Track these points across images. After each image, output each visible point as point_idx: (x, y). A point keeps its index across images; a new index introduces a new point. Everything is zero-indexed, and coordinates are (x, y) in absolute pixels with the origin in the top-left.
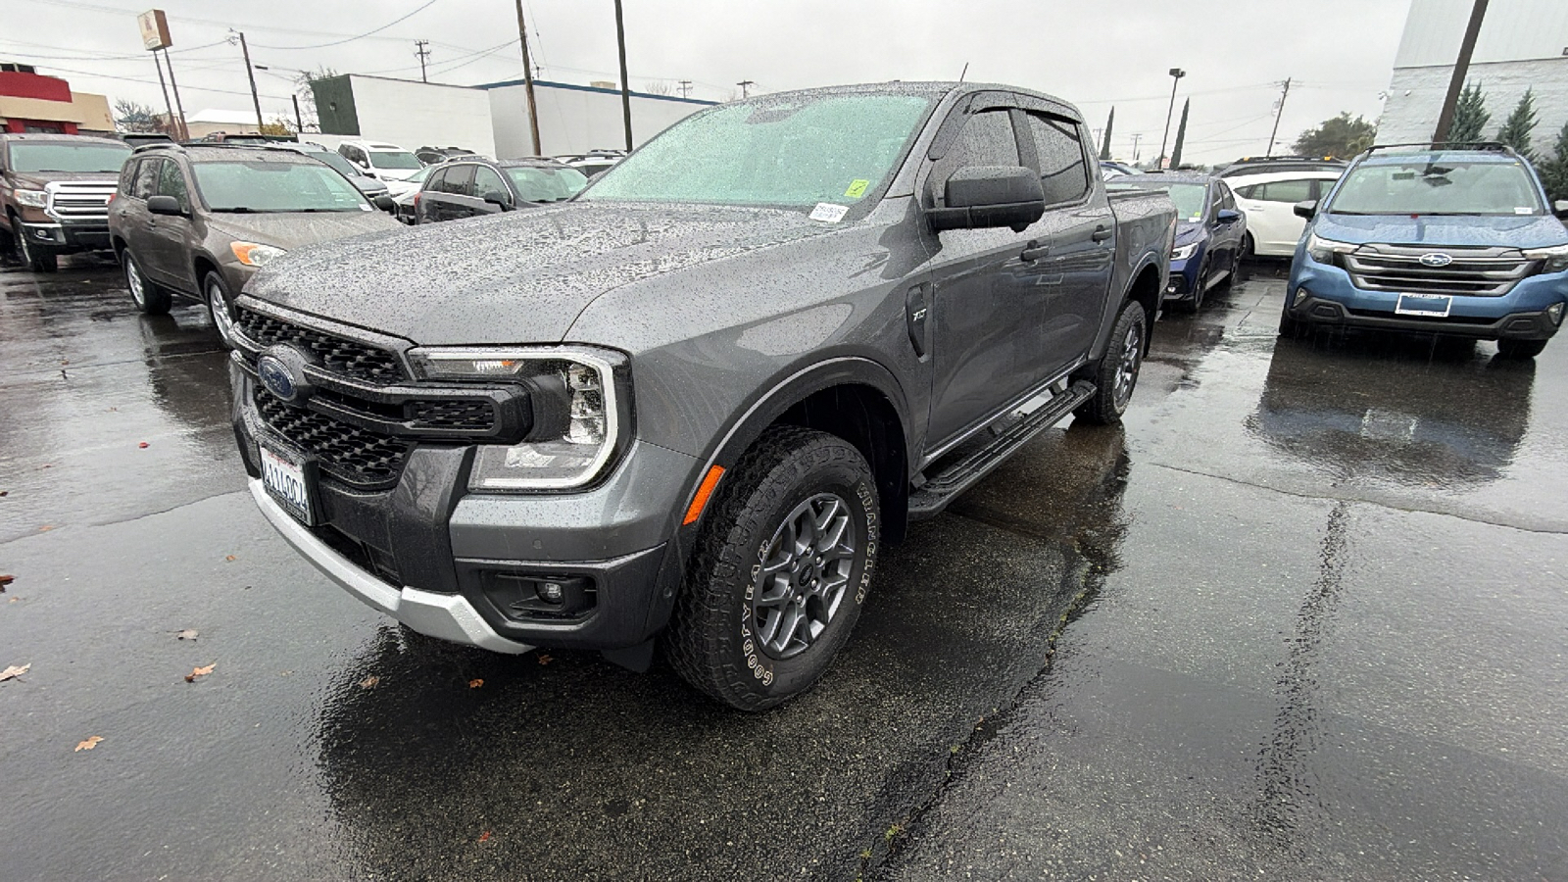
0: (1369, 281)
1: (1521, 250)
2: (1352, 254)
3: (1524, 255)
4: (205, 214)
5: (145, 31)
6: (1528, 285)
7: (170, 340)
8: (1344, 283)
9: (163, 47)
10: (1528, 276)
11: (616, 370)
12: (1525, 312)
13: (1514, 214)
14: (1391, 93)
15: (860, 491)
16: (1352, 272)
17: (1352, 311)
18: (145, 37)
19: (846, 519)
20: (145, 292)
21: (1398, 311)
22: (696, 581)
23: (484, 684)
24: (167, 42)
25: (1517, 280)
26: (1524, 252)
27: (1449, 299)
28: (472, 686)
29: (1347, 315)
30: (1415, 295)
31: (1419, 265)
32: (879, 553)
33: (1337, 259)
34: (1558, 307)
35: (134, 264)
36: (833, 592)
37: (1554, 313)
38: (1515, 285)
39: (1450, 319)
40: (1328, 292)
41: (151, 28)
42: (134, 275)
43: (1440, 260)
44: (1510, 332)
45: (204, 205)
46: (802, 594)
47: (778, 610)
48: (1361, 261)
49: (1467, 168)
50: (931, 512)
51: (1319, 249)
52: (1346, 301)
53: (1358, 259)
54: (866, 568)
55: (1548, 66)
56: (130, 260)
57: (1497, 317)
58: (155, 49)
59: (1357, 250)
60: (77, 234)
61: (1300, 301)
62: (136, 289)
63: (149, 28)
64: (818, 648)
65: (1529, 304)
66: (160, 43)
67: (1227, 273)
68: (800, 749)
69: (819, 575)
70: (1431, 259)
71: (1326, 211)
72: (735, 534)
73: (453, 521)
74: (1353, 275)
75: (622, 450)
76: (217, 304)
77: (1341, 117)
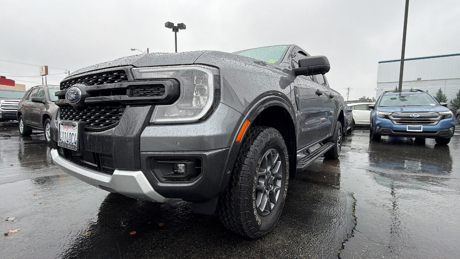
0: (397, 122)
1: (438, 112)
2: (390, 115)
3: (439, 114)
4: (49, 102)
5: (41, 71)
6: (442, 122)
7: (29, 141)
8: (389, 124)
9: (45, 75)
10: (442, 120)
11: (215, 76)
12: (444, 129)
13: (430, 105)
14: (377, 89)
15: (285, 152)
16: (391, 120)
17: (394, 131)
18: (41, 72)
19: (280, 162)
20: (24, 129)
21: (407, 130)
22: (235, 173)
23: (136, 233)
24: (47, 73)
25: (439, 120)
26: (439, 113)
27: (421, 127)
28: (131, 234)
29: (393, 132)
30: (411, 126)
31: (411, 118)
32: (289, 179)
33: (386, 117)
34: (452, 128)
35: (22, 120)
36: (276, 191)
37: (451, 130)
38: (439, 122)
39: (423, 132)
40: (386, 126)
41: (43, 70)
42: (22, 124)
43: (416, 116)
44: (441, 135)
45: (50, 100)
46: (267, 189)
47: (262, 193)
48: (394, 117)
49: (414, 95)
50: (302, 169)
51: (381, 115)
52: (392, 128)
53: (393, 116)
54: (286, 184)
55: (415, 82)
56: (22, 119)
57: (436, 131)
58: (43, 76)
59: (392, 114)
60: (6, 115)
61: (378, 129)
62: (21, 128)
63: (42, 70)
64: (274, 213)
65: (444, 127)
66: (45, 74)
67: (350, 127)
68: (275, 254)
69: (273, 184)
70: (414, 115)
71: (378, 106)
72: (250, 154)
73: (142, 135)
74: (392, 121)
75: (214, 107)
76: (48, 129)
77: (363, 97)
